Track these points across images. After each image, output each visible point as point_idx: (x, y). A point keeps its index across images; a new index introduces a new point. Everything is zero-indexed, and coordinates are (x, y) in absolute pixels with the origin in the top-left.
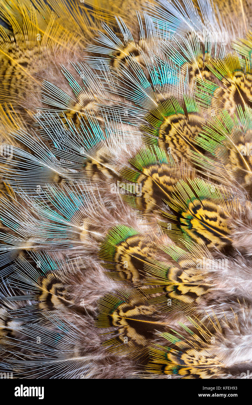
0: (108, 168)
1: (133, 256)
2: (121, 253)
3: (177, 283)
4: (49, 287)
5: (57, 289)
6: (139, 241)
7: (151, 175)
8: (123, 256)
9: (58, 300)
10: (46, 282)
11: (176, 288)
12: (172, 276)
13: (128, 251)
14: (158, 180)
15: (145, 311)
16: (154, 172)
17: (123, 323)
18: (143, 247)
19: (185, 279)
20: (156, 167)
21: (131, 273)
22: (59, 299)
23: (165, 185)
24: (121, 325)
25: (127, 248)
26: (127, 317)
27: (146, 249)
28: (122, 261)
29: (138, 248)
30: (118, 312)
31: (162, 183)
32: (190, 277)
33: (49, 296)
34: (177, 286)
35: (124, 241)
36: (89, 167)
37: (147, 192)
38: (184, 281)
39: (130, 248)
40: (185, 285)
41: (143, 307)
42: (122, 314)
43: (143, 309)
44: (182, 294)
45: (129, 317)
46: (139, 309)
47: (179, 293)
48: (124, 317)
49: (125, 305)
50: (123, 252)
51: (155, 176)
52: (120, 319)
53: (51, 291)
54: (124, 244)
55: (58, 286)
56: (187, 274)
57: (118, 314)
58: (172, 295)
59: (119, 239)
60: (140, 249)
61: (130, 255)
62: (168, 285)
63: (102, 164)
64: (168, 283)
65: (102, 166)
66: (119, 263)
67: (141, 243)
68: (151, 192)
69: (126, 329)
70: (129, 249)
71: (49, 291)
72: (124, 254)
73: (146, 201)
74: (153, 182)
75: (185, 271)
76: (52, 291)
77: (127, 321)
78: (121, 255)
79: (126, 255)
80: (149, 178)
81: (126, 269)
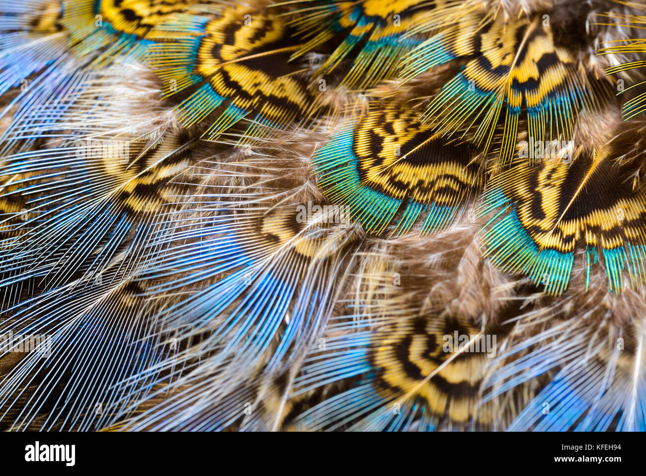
0: (159, 161)
1: (404, 157)
2: (386, 178)
3: (507, 79)
4: (413, 372)
5: (425, 355)
6: (371, 132)
7: (222, 61)
8: (396, 176)
9: (458, 365)
10: (395, 376)
11: (517, 85)
12: (485, 80)
13: (386, 163)
14: (239, 51)
15: (555, 176)
16: (215, 52)
17: (571, 228)
18: (389, 129)
19: (504, 58)
20: (208, 45)
21: (447, 176)
22: (454, 361)
23: (258, 44)
24: (573, 235)
25: (379, 161)
26: (558, 217)
27: (398, 126)
28: (409, 183)
29: (388, 139)
30: (537, 230)
31: (249, 47)
32: (501, 46)
33: (439, 382)
34: (515, 81)
35: (359, 161)
36: (137, 204)
37: (259, 84)
38: (507, 62)
39: (381, 155)
40: (518, 64)
41: (542, 176)
42: (545, 224)
43: (549, 177)
44: (539, 80)
45: (560, 211)
46: (546, 185)
47: (533, 84)
48: (555, 222)
49: (525, 211)
50: (384, 174)
51: (227, 52)
52: (557, 231)
53: (424, 372)
54: (367, 164)
55: (417, 347)
56: (491, 49)
57: (545, 232)
58: (533, 99)
59: (350, 171)
60: (393, 137)
61: (400, 163)
62: (506, 97)
63: (144, 171)
64: (501, 96)
65: (149, 173)
66: (411, 192)
67: (378, 131)
68: (262, 77)
69: (589, 227)
70: (383, 158)
71: (424, 378)
72: (392, 172)
73: (278, 94)
74: (241, 64)
75: (482, 51)
76: (428, 369)
77: (568, 218)
78: (392, 180)
79: (396, 170)
80: (227, 68)
81: (432, 184)
